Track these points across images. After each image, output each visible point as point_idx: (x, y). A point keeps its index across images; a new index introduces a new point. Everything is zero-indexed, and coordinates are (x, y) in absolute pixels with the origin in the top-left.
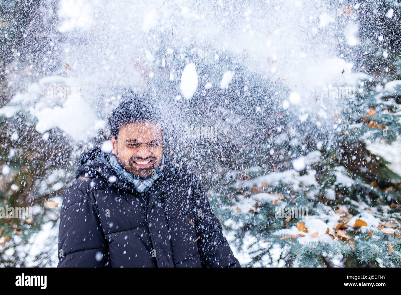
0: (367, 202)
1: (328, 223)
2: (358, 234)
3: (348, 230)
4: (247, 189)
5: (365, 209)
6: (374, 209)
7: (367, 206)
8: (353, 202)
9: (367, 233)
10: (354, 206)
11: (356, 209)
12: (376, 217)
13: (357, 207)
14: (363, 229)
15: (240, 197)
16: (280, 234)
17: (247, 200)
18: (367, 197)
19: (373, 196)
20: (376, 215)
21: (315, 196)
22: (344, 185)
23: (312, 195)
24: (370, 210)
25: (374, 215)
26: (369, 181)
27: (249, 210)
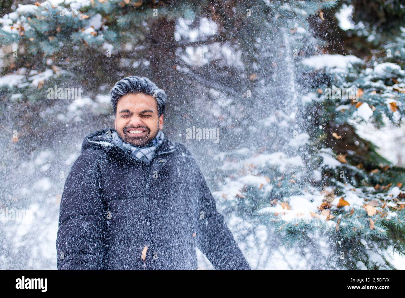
0: (352, 184)
1: (313, 203)
2: (342, 212)
3: (331, 208)
4: (233, 171)
5: (350, 190)
6: (359, 190)
7: (352, 187)
8: (339, 184)
9: (350, 211)
10: (339, 187)
11: (342, 190)
12: (360, 197)
13: (342, 188)
14: (347, 208)
15: (227, 180)
16: (265, 212)
17: (233, 183)
18: (353, 178)
19: (359, 178)
20: (360, 196)
21: (301, 177)
22: (330, 167)
23: (298, 176)
24: (354, 190)
25: (359, 195)
26: (355, 164)
27: (235, 195)
